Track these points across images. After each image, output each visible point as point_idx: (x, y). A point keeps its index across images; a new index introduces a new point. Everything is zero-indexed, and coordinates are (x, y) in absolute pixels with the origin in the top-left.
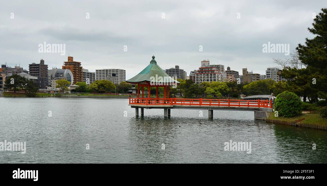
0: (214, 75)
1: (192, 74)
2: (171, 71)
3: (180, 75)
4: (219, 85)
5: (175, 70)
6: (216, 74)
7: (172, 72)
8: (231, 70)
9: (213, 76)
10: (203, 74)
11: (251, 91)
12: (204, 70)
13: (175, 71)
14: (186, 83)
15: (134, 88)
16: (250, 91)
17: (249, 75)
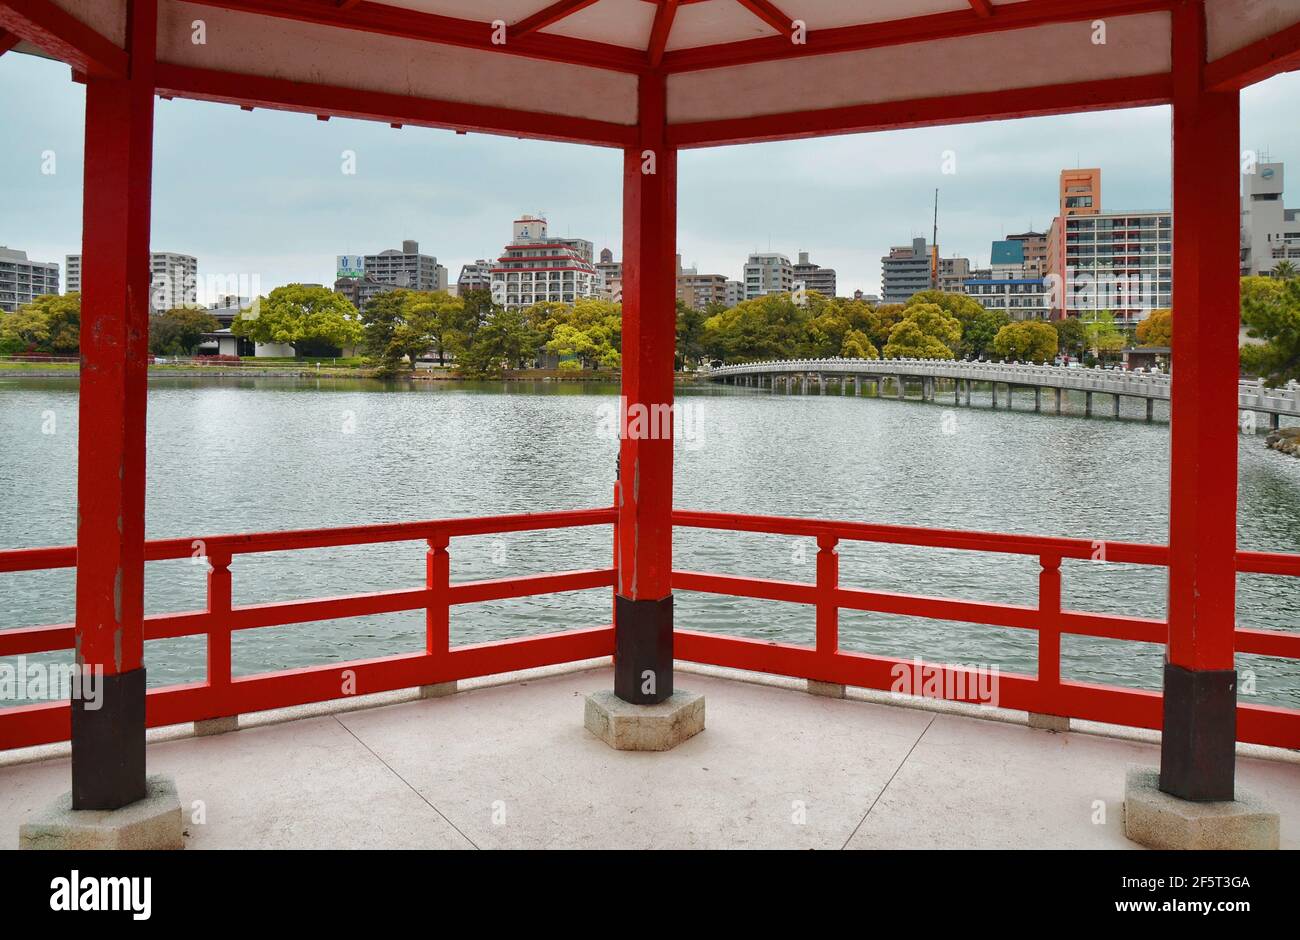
0: (564, 278)
1: (468, 277)
2: (385, 262)
3: (422, 280)
4: (607, 315)
5: (401, 258)
6: (575, 272)
7: (390, 268)
8: (614, 261)
9: (561, 281)
10: (520, 274)
11: (743, 340)
12: (524, 255)
13: (404, 261)
14: (466, 307)
15: (228, 330)
16: (739, 339)
17: (690, 281)
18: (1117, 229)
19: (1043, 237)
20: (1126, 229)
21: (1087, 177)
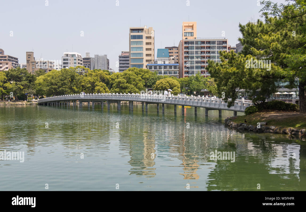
18: (202, 45)
19: (177, 48)
20: (205, 45)
21: (192, 25)
